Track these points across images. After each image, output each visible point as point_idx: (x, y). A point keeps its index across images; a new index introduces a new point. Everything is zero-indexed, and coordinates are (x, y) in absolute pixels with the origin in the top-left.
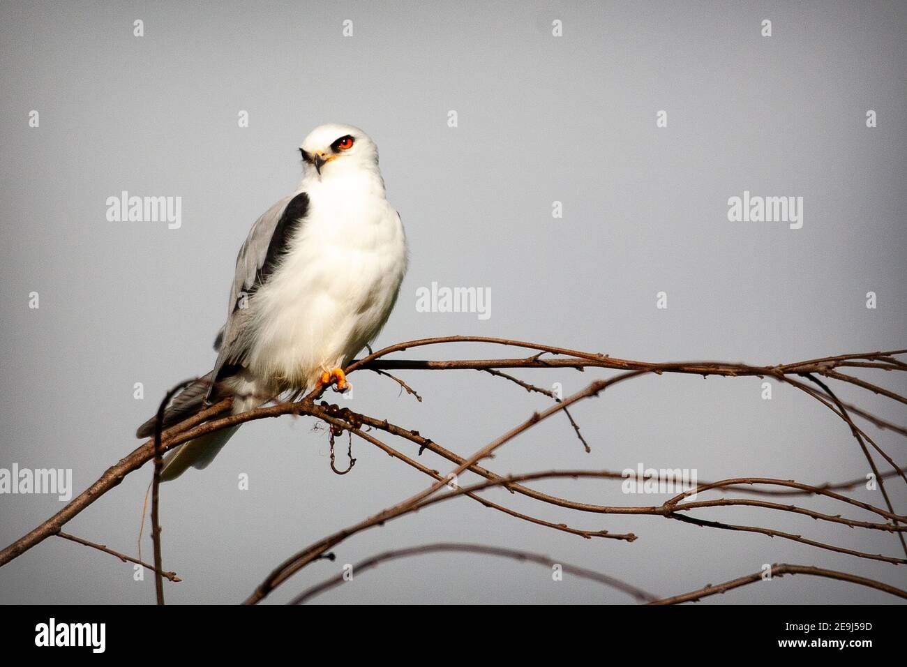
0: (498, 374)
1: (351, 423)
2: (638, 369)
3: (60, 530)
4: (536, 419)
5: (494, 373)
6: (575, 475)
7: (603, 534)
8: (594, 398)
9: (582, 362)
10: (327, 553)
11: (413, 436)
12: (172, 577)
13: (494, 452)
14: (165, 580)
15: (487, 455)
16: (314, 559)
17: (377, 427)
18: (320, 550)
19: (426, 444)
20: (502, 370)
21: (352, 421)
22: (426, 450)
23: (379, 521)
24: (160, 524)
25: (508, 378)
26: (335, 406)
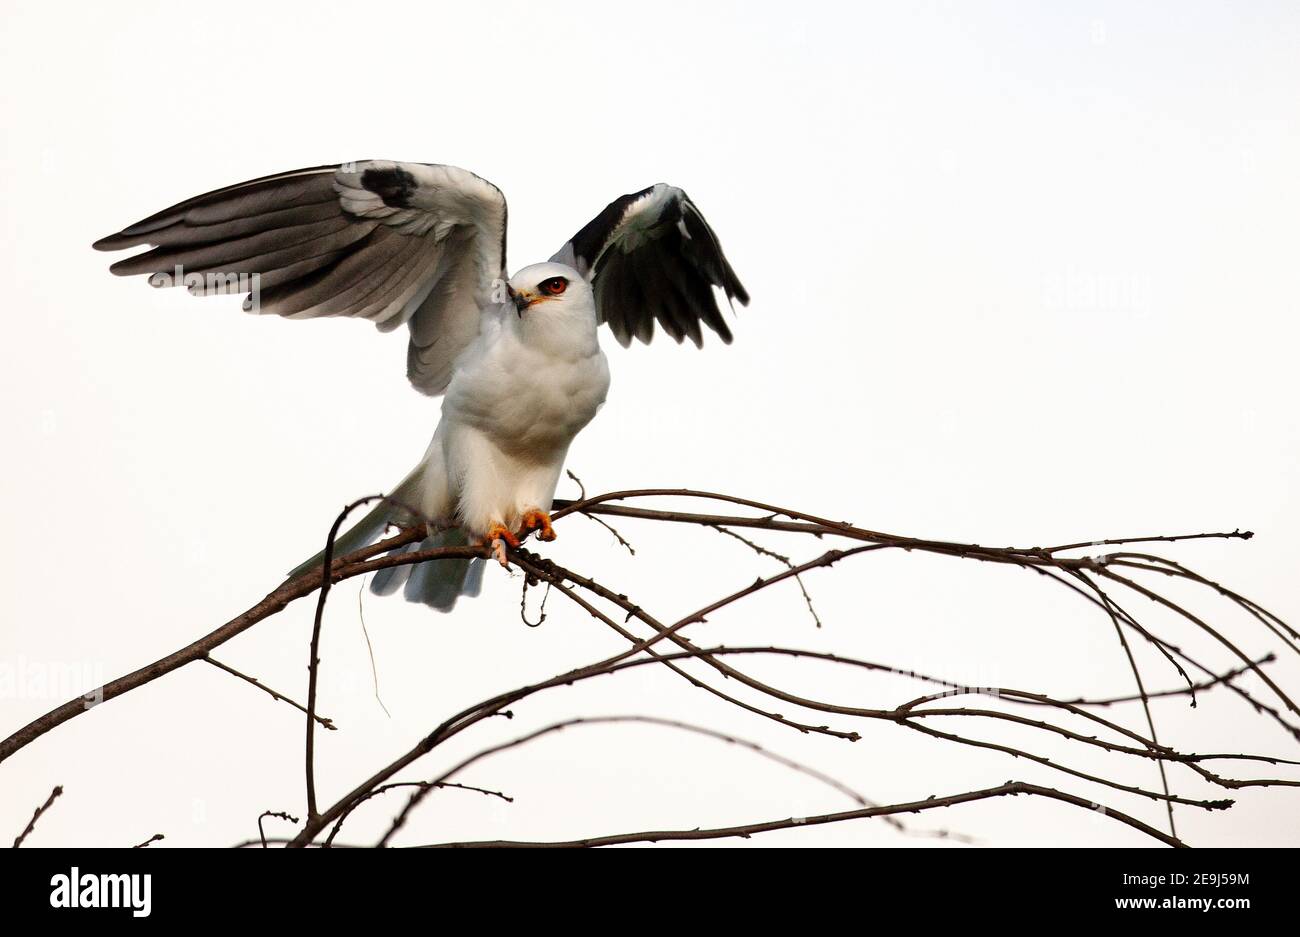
0: (725, 531)
1: (552, 575)
2: (884, 541)
3: (208, 654)
4: (759, 584)
5: (721, 530)
6: (796, 653)
7: (823, 730)
8: (827, 568)
9: (821, 527)
10: (504, 710)
11: (621, 600)
12: (327, 723)
13: (705, 617)
14: (318, 726)
15: (697, 618)
16: (489, 715)
17: (582, 584)
18: (497, 705)
19: (634, 611)
20: (730, 528)
21: (554, 573)
22: (634, 616)
23: (568, 679)
24: (319, 655)
25: (737, 537)
26: (536, 556)
